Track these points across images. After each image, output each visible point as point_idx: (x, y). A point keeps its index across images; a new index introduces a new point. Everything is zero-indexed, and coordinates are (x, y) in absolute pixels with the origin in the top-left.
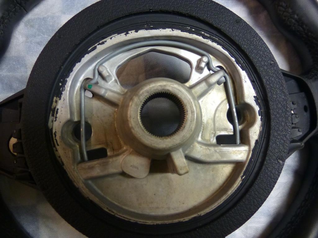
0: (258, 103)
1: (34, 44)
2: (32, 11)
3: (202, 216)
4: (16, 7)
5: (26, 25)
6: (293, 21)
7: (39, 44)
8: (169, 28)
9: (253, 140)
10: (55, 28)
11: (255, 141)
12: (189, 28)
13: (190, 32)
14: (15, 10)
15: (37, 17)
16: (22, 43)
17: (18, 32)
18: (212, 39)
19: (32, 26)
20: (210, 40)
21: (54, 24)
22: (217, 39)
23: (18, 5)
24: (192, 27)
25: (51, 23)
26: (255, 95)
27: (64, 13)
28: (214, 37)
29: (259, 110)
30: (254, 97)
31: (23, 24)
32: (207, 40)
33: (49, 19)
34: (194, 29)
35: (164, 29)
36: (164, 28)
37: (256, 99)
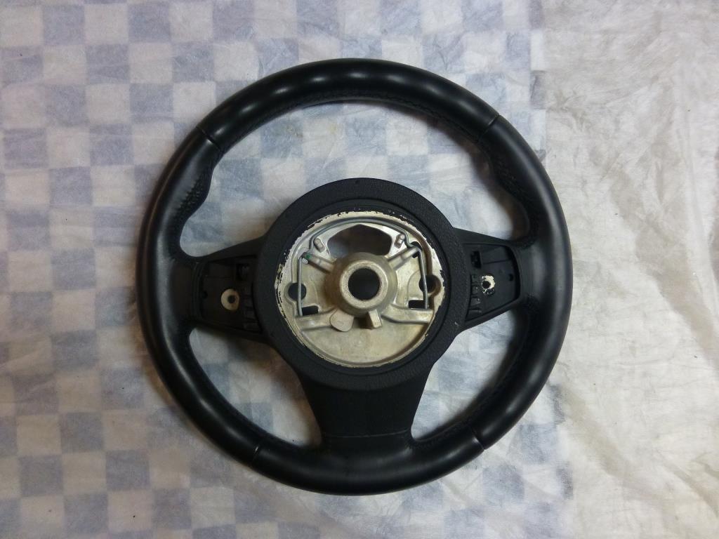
0: (443, 276)
5: (221, 168)
11: (438, 307)
13: (391, 215)
19: (228, 170)
21: (253, 168)
26: (441, 269)
28: (410, 220)
29: (443, 282)
32: (405, 222)
33: (247, 163)
34: (394, 212)
35: (369, 212)
37: (442, 273)
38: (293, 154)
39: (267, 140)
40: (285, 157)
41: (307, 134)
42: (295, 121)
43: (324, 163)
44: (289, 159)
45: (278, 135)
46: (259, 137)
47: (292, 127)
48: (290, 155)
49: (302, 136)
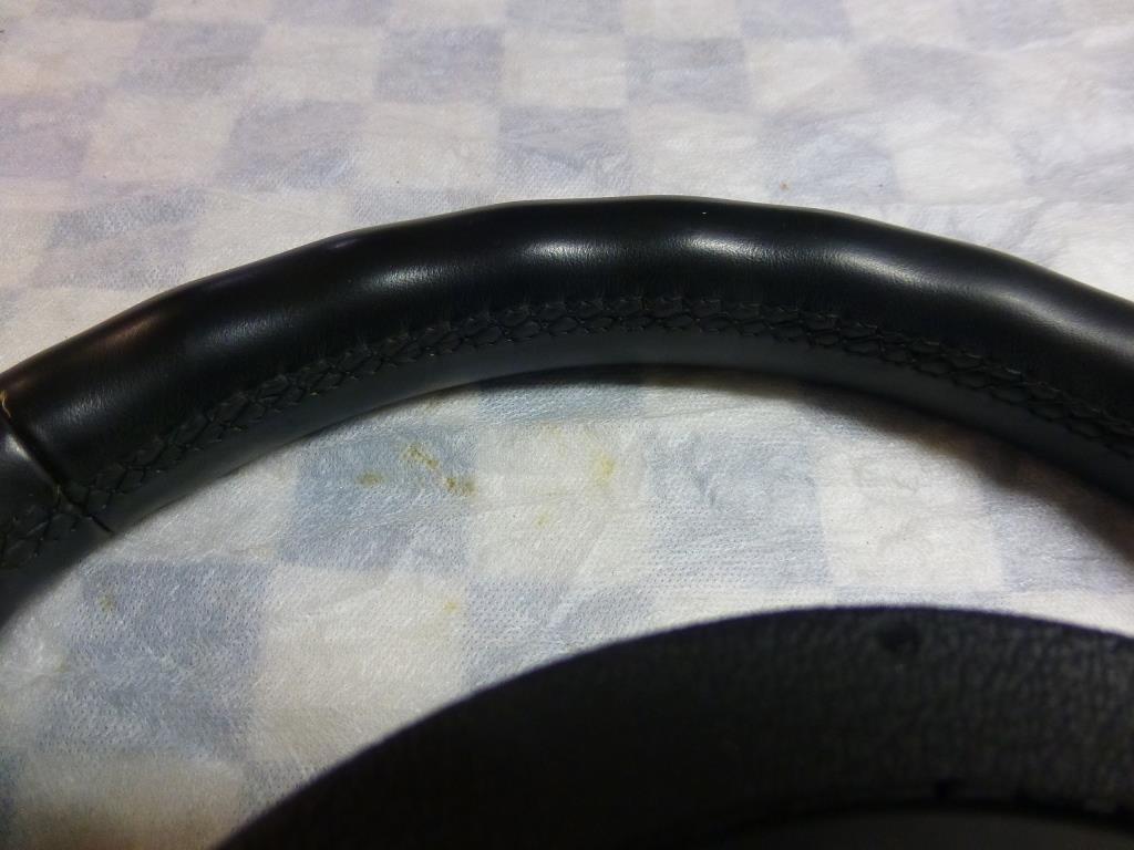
1: (90, 698)
2: (143, 527)
4: (57, 518)
5: (88, 594)
7: (118, 704)
10: (226, 626)
14: (46, 532)
15: (154, 558)
16: (36, 682)
17: (37, 620)
19: (114, 603)
21: (225, 603)
23: (70, 507)
25: (214, 600)
27: (292, 557)
31: (79, 584)
33: (206, 578)
38: (424, 553)
39: (319, 496)
40: (383, 562)
41: (492, 483)
42: (454, 430)
43: (556, 602)
44: (398, 575)
45: (367, 479)
46: (293, 482)
47: (431, 451)
48: (407, 558)
49: (468, 487)
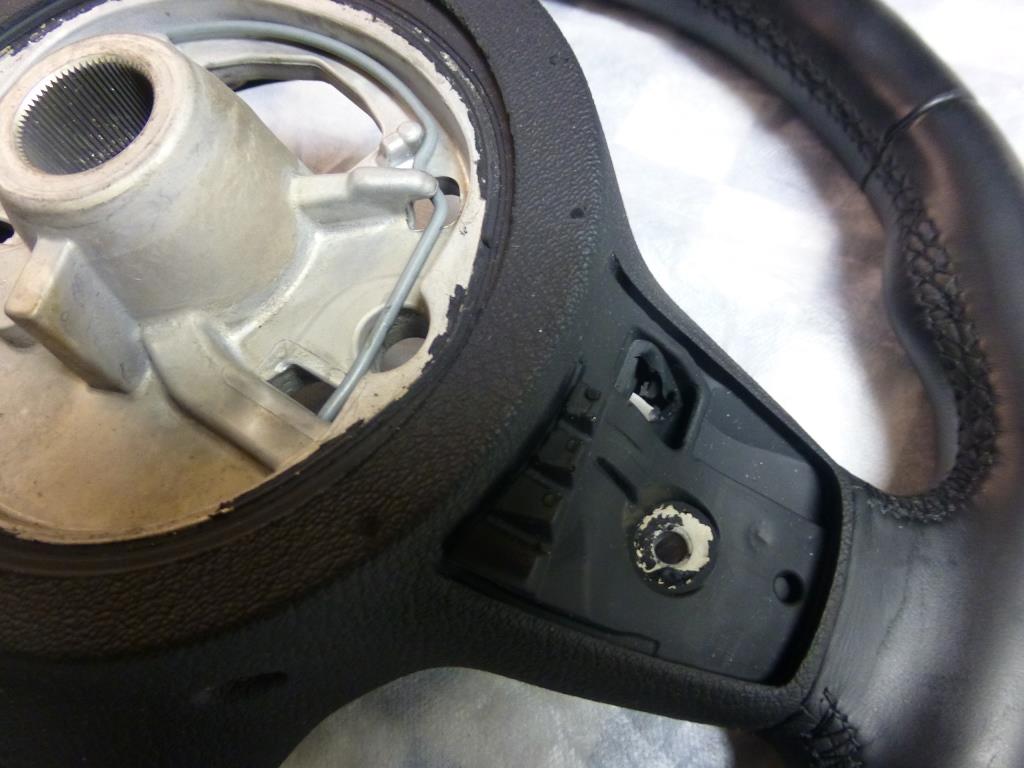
0: (453, 312)
3: (18, 539)
6: (938, 297)
8: (369, 10)
9: (351, 413)
11: (354, 421)
12: (420, 32)
13: (414, 42)
18: (456, 81)
20: (451, 83)
22: (472, 87)
24: (428, 29)
26: (465, 285)
28: (467, 80)
29: (442, 334)
30: (459, 288)
32: (444, 78)
34: (430, 37)
35: (355, 8)
36: (357, 6)
37: (459, 298)
